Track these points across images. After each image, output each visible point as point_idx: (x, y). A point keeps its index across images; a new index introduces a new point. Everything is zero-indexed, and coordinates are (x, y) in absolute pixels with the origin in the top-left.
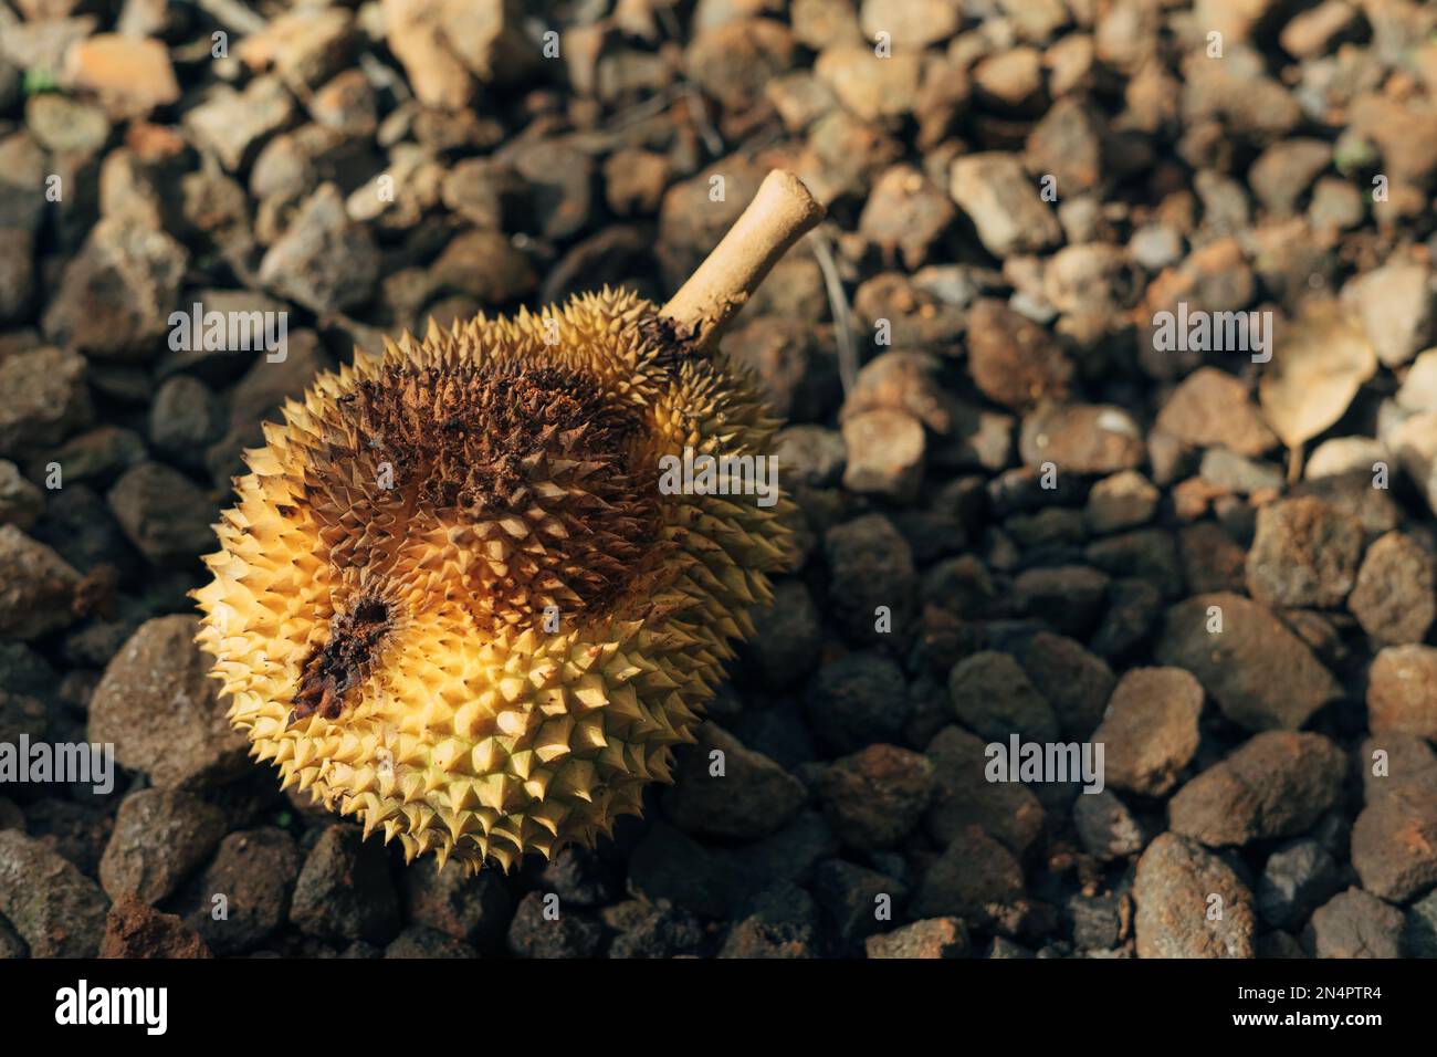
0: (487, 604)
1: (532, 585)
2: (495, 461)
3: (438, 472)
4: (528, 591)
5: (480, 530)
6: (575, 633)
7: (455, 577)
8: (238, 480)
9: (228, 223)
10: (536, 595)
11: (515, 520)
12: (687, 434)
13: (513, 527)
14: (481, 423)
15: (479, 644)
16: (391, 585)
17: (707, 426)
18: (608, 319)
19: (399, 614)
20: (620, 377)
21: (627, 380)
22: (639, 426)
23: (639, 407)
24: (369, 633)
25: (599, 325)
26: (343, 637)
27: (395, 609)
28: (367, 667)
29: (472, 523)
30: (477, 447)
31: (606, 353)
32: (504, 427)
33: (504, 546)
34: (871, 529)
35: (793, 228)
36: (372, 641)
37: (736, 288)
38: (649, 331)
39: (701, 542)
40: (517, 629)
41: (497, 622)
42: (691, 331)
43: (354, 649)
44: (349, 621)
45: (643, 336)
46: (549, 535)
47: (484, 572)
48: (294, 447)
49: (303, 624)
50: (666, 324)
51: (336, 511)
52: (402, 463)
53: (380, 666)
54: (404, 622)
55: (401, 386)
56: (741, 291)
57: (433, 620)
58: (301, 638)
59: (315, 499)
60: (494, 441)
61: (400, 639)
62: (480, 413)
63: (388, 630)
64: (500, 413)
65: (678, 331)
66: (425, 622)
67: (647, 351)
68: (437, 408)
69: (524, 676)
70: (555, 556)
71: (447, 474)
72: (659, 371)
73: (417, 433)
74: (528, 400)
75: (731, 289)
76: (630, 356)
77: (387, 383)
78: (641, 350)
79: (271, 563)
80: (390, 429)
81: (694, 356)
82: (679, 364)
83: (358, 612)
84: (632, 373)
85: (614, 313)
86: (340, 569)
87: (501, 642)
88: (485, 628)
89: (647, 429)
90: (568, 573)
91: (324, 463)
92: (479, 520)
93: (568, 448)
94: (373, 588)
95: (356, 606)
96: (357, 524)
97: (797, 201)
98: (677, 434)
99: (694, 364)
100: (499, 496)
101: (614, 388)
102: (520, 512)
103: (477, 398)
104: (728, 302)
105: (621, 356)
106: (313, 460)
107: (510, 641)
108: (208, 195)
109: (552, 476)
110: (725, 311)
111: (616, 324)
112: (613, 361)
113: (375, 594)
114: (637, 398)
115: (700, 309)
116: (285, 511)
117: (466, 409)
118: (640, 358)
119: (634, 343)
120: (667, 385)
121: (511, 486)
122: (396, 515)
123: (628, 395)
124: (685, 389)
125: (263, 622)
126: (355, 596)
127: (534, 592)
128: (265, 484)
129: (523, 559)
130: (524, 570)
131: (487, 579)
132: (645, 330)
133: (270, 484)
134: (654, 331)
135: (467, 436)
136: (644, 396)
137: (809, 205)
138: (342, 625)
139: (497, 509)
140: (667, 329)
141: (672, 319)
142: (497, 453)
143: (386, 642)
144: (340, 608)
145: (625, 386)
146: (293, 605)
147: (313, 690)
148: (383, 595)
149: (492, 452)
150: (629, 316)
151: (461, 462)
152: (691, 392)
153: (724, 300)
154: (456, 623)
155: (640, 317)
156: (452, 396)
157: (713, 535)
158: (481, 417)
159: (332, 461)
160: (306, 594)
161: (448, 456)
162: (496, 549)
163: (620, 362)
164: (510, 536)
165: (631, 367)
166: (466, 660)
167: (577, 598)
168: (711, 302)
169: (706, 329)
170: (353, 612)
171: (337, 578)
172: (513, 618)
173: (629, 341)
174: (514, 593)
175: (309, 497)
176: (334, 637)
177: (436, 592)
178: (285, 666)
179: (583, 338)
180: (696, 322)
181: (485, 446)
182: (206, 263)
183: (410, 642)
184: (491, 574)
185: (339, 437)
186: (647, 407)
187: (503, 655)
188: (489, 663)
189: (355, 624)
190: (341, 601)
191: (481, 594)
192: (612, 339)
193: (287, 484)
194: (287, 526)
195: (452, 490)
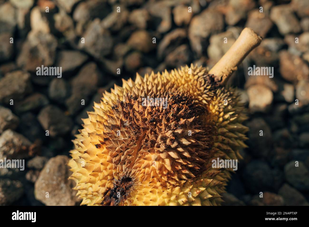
0: (165, 179)
1: (179, 172)
2: (166, 132)
3: (148, 136)
4: (177, 174)
5: (163, 156)
6: (192, 186)
7: (154, 170)
8: (81, 131)
9: (68, 29)
10: (179, 175)
11: (174, 152)
12: (220, 113)
13: (173, 155)
14: (161, 118)
15: (162, 191)
16: (133, 172)
17: (226, 110)
18: (194, 75)
19: (135, 181)
20: (199, 95)
21: (201, 96)
22: (205, 111)
23: (205, 105)
24: (126, 186)
25: (191, 77)
26: (117, 187)
27: (134, 179)
28: (125, 196)
29: (160, 153)
30: (161, 127)
31: (194, 87)
32: (168, 120)
33: (170, 160)
34: (258, 123)
35: (252, 47)
36: (127, 189)
37: (234, 66)
38: (207, 79)
39: (225, 147)
40: (174, 186)
41: (168, 184)
42: (220, 79)
43: (121, 191)
44: (119, 182)
45: (205, 81)
46: (184, 156)
47: (163, 168)
48: (99, 123)
49: (104, 181)
50: (211, 76)
51: (114, 147)
52: (136, 133)
53: (130, 196)
54: (137, 183)
55: (133, 103)
56: (235, 66)
57: (147, 184)
58: (104, 185)
59: (107, 142)
60: (166, 126)
61: (136, 189)
62: (160, 115)
63: (132, 186)
64: (166, 115)
65: (216, 79)
66: (144, 184)
67: (207, 86)
68: (146, 112)
69: (176, 201)
70: (186, 162)
71: (151, 137)
72: (211, 93)
73: (140, 122)
74: (174, 108)
75: (232, 66)
76: (202, 88)
77: (128, 102)
78: (205, 86)
79: (93, 162)
80: (131, 119)
81: (221, 87)
82: (216, 90)
83: (122, 179)
84: (203, 94)
85: (195, 73)
86: (116, 166)
87: (169, 191)
88: (164, 186)
89: (207, 111)
90: (189, 167)
91: (109, 130)
92: (162, 152)
93: (188, 125)
94: (127, 173)
95: (122, 178)
96: (121, 151)
97: (254, 39)
98: (217, 113)
99: (221, 89)
100: (168, 145)
101: (198, 99)
102: (175, 150)
103: (158, 108)
104: (231, 70)
105: (199, 88)
106: (106, 129)
107: (172, 190)
108: (62, 22)
109: (184, 135)
110: (230, 73)
111: (196, 77)
112: (197, 90)
113: (128, 174)
114: (204, 102)
115: (223, 72)
116: (98, 146)
117: (155, 113)
118: (205, 89)
119: (203, 84)
120: (213, 97)
121: (172, 141)
122: (134, 150)
123: (201, 101)
124: (219, 98)
125: (91, 180)
126: (121, 174)
127: (179, 173)
128: (90, 136)
129: (176, 164)
130: (176, 167)
131: (165, 171)
132: (205, 79)
133: (92, 136)
134: (208, 79)
135: (156, 123)
136: (206, 101)
137: (258, 40)
138: (117, 183)
139: (168, 148)
140: (212, 78)
141: (213, 75)
142: (167, 130)
143: (132, 189)
144: (116, 178)
145: (201, 98)
146: (101, 175)
147: (108, 202)
148: (130, 175)
149: (165, 129)
150: (200, 74)
151: (155, 132)
152: (221, 99)
153: (230, 69)
154: (154, 185)
155: (204, 75)
156: (150, 108)
157: (228, 144)
158: (161, 116)
159: (112, 130)
160: (106, 173)
161: (151, 131)
162: (167, 161)
163: (199, 90)
164: (172, 157)
165: (202, 91)
166: (158, 197)
167: (192, 175)
168: (226, 70)
169: (224, 79)
170: (121, 180)
171: (116, 168)
172: (173, 183)
173: (201, 83)
174: (173, 175)
175: (105, 142)
176: (114, 186)
177: (148, 175)
178: (98, 193)
179: (187, 82)
180: (221, 76)
181: (163, 127)
182: (63, 41)
183: (139, 190)
184: (166, 169)
185: (114, 121)
186: (207, 105)
187: (170, 195)
188: (166, 198)
189: (121, 183)
190: (116, 175)
191: (163, 175)
192: (196, 82)
193: (97, 137)
194: (99, 151)
195: (153, 143)
